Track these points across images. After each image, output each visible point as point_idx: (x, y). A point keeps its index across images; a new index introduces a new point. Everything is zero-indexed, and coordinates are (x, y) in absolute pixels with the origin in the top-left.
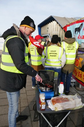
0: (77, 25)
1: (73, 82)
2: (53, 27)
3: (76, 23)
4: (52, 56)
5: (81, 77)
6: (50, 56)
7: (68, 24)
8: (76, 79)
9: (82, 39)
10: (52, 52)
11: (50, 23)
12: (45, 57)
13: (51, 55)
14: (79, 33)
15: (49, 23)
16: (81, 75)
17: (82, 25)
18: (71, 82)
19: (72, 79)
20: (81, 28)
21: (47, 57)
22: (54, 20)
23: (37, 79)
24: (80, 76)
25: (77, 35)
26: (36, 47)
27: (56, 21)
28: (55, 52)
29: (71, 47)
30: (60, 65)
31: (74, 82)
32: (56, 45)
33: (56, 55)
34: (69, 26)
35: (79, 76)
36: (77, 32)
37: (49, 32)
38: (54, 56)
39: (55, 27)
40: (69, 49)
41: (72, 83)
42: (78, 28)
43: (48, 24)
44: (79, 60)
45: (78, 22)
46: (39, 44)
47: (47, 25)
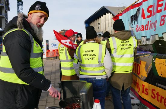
0: (133, 12)
1: (135, 103)
2: (107, 22)
3: (131, 9)
4: (88, 59)
5: (147, 94)
6: (85, 59)
7: (120, 12)
8: (140, 98)
9: (141, 30)
10: (87, 53)
11: (103, 16)
12: (78, 61)
13: (87, 57)
14: (137, 22)
15: (100, 17)
16: (146, 89)
17: (139, 10)
18: (132, 103)
19: (133, 98)
20: (139, 15)
21: (81, 61)
22: (108, 12)
23: (52, 93)
24: (145, 91)
25: (135, 27)
26: (67, 48)
27: (111, 13)
28: (92, 53)
29: (125, 45)
30: (104, 73)
31: (137, 104)
32: (94, 42)
33: (93, 57)
34: (121, 15)
35: (143, 92)
36: (133, 21)
37: (102, 29)
38: (90, 59)
39: (110, 21)
40: (123, 49)
41: (133, 105)
42: (135, 15)
43: (100, 19)
44: (140, 65)
45: (132, 7)
46: (70, 43)
47: (98, 20)
